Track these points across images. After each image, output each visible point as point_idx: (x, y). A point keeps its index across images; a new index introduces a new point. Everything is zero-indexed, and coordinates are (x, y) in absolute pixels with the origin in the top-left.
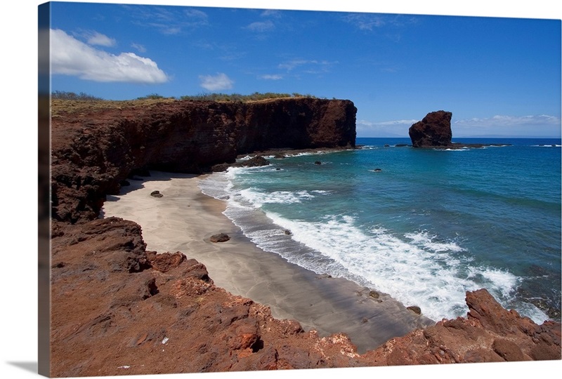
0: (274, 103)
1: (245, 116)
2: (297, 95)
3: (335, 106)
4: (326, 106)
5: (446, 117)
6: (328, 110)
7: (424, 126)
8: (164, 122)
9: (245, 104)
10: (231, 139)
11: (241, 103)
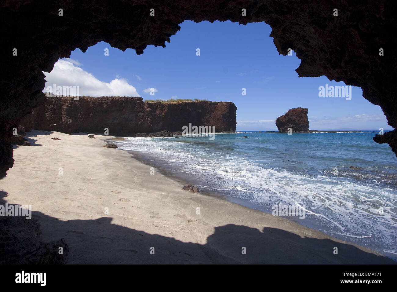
0: (181, 104)
1: (162, 110)
2: (197, 100)
3: (221, 106)
4: (215, 106)
5: (304, 112)
6: (217, 108)
7: (287, 118)
8: (107, 103)
9: (163, 104)
10: (149, 119)
11: (161, 103)
